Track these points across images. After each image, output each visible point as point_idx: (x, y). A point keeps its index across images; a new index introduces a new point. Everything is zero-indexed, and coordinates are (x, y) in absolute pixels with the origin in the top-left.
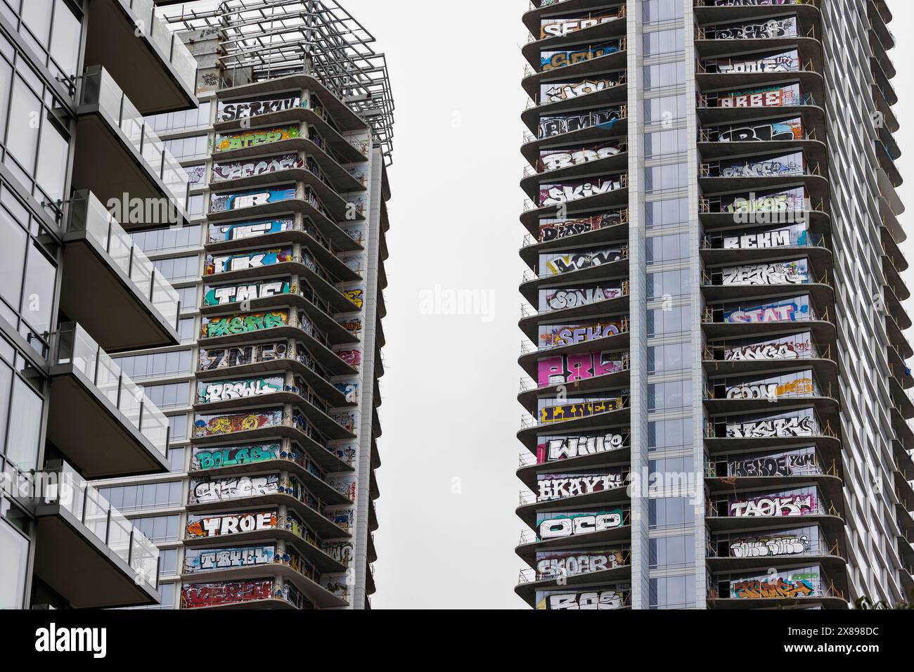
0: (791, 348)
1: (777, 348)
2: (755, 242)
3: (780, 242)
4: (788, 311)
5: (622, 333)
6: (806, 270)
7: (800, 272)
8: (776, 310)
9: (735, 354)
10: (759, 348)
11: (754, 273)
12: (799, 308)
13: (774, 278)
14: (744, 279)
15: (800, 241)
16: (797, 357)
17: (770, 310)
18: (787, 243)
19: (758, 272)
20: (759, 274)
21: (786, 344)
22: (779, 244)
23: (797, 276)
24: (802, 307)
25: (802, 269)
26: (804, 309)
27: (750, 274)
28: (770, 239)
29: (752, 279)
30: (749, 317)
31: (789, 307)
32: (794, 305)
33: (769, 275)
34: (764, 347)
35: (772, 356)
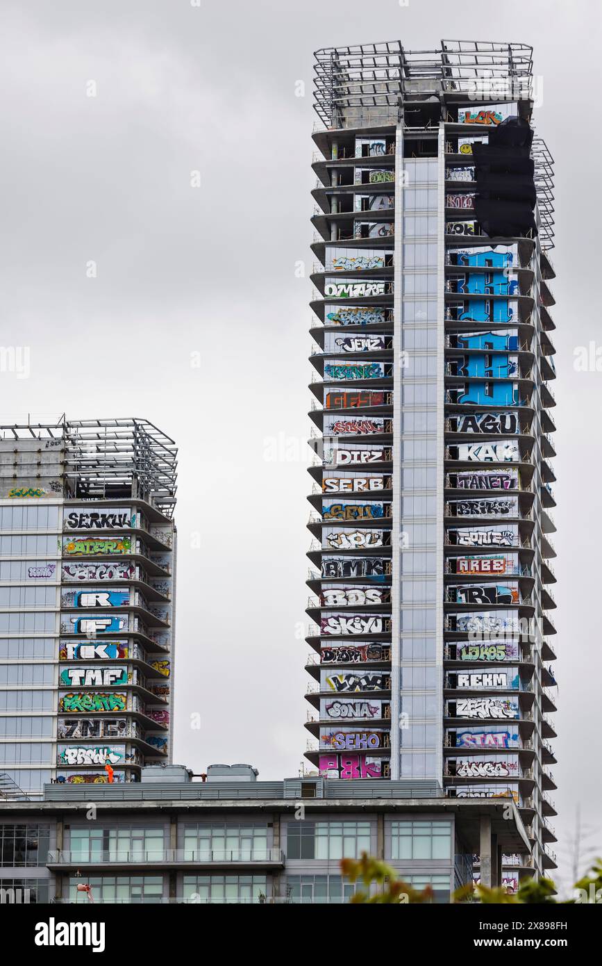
0: (504, 767)
1: (494, 765)
2: (481, 680)
3: (499, 682)
4: (503, 737)
5: (385, 748)
6: (517, 707)
7: (513, 708)
8: (495, 735)
9: (464, 767)
10: (481, 764)
11: (479, 705)
12: (511, 736)
13: (494, 711)
14: (472, 709)
15: (514, 683)
16: (508, 774)
17: (490, 735)
18: (504, 684)
19: (483, 704)
20: (483, 706)
21: (501, 763)
22: (498, 684)
23: (511, 710)
24: (513, 736)
25: (515, 706)
26: (515, 738)
27: (476, 706)
28: (492, 680)
29: (478, 710)
30: (475, 739)
31: (504, 735)
32: (507, 733)
33: (491, 708)
34: (485, 763)
35: (490, 771)
